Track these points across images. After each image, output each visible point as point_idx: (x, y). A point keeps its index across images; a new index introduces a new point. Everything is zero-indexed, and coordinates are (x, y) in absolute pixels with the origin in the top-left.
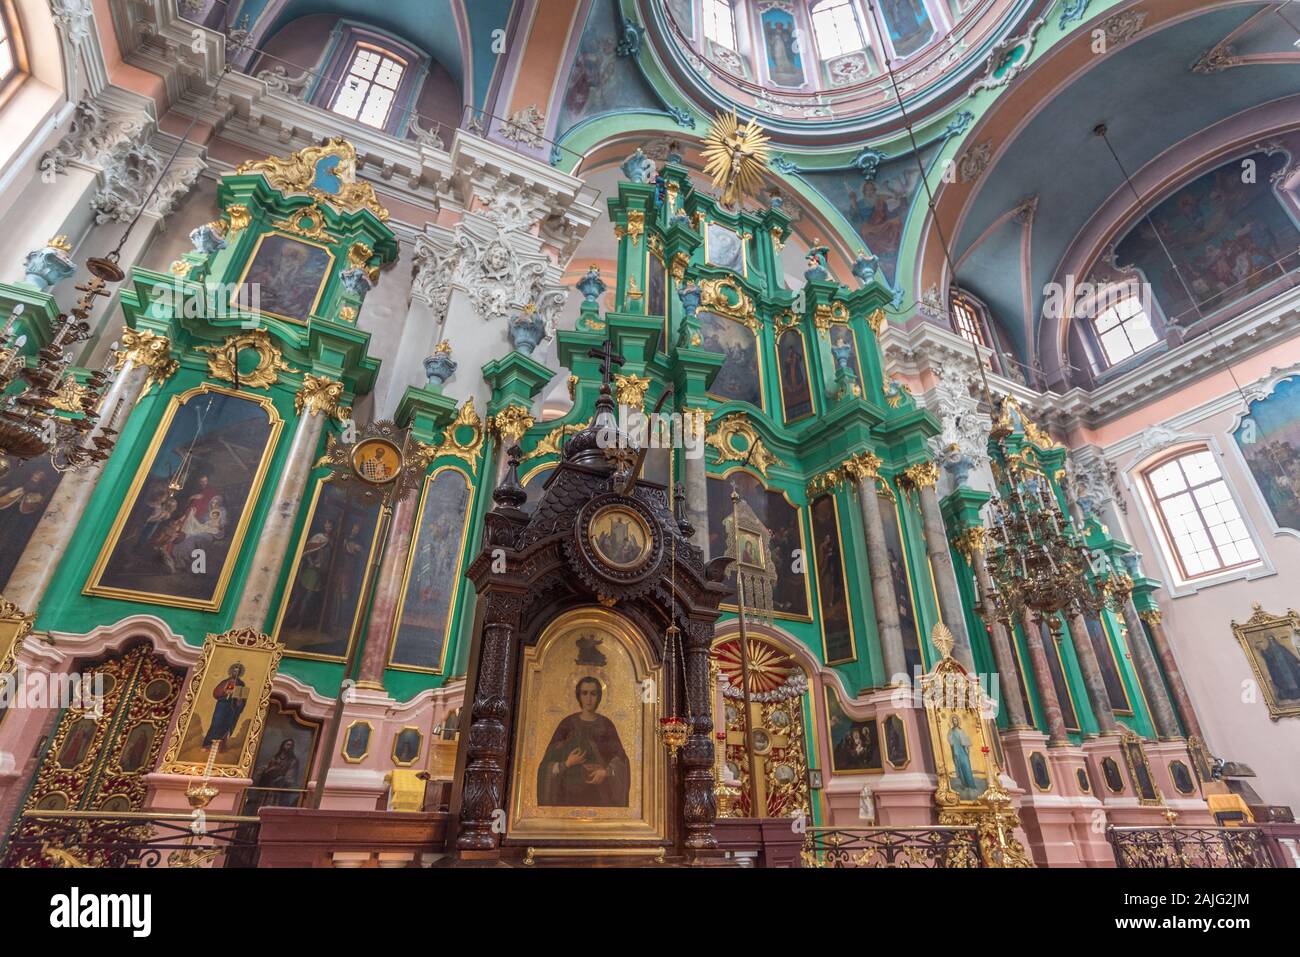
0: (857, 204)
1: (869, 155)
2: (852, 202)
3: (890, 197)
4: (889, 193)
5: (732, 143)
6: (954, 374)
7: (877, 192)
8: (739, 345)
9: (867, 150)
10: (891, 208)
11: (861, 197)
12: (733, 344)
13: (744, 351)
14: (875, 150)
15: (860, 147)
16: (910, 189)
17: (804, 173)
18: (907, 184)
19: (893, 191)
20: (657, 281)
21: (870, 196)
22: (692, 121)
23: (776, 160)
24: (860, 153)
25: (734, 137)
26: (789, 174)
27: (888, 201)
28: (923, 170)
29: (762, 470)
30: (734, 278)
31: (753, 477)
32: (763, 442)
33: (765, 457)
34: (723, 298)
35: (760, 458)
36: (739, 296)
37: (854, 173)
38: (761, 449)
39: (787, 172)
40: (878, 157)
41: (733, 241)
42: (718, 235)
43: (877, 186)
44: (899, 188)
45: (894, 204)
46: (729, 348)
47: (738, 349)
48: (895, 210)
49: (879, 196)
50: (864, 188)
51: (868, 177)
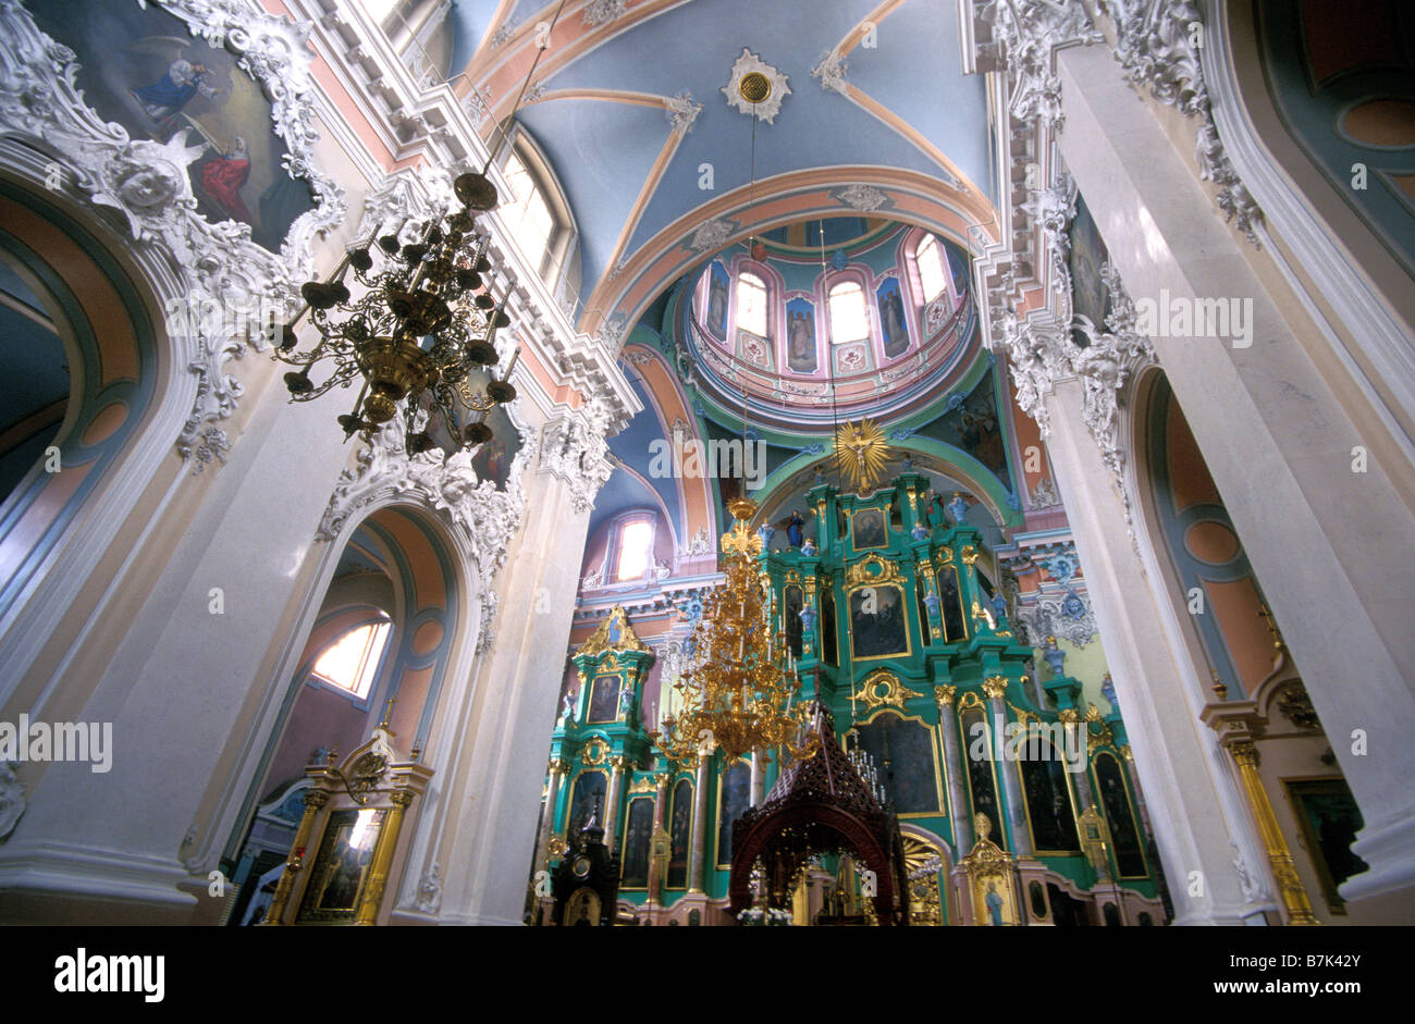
0: (966, 434)
1: (954, 397)
3: (984, 420)
4: (981, 418)
5: (852, 445)
6: (1061, 562)
7: (974, 420)
8: (886, 606)
9: (951, 394)
11: (966, 428)
13: (892, 609)
14: (956, 392)
16: (994, 410)
17: (917, 432)
18: (990, 406)
19: (982, 415)
21: (972, 425)
22: (821, 446)
23: (895, 433)
24: (947, 399)
25: (854, 440)
26: (908, 438)
27: (984, 424)
28: (993, 393)
29: (900, 706)
30: (874, 553)
31: (893, 714)
32: (901, 684)
33: (903, 695)
34: (868, 573)
35: (898, 698)
36: (882, 565)
37: (952, 414)
38: (899, 690)
39: (905, 438)
40: (960, 397)
41: (874, 517)
42: (862, 520)
43: (972, 415)
44: (986, 412)
45: (989, 425)
46: (878, 612)
47: (885, 609)
48: (992, 430)
49: (977, 422)
50: (965, 421)
51: (962, 413)
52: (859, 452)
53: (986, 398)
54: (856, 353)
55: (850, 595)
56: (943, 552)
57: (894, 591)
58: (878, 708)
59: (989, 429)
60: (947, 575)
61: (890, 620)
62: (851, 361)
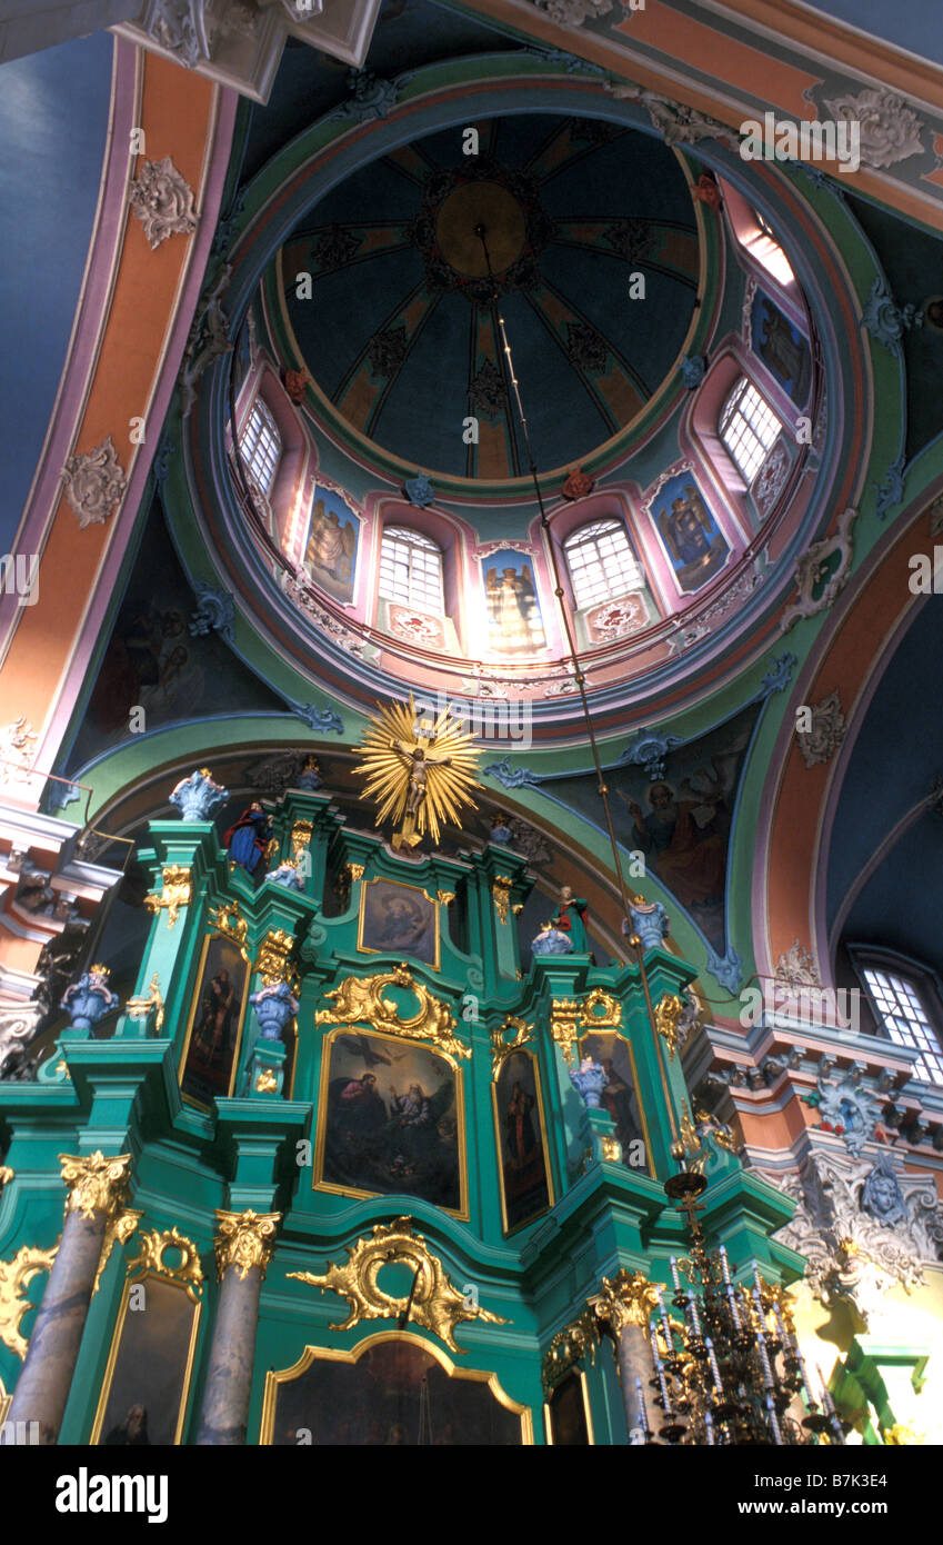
0: (644, 821)
1: (649, 741)
2: (633, 820)
3: (700, 804)
4: (691, 798)
5: (409, 748)
6: (845, 1101)
7: (675, 799)
8: (418, 1091)
9: (643, 734)
10: (703, 821)
11: (648, 809)
12: (403, 1089)
13: (428, 1100)
14: (659, 732)
15: (633, 731)
16: (727, 787)
17: (544, 783)
18: (721, 780)
19: (698, 793)
20: (224, 986)
21: (664, 806)
22: (338, 721)
23: (495, 767)
24: (633, 740)
25: (412, 739)
26: (520, 787)
27: (694, 812)
28: (742, 756)
29: (444, 1335)
30: (410, 969)
31: (421, 1351)
34: (386, 1007)
35: (441, 1308)
36: (421, 1000)
37: (630, 773)
38: (445, 1293)
39: (514, 784)
40: (663, 743)
41: (416, 907)
43: (673, 789)
44: (708, 787)
45: (705, 815)
46: (397, 1100)
47: (414, 1097)
48: (709, 825)
49: (677, 804)
50: (652, 795)
51: (654, 777)
52: (420, 765)
53: (718, 760)
54: (425, 624)
55: (332, 1037)
57: (439, 1066)
58: (379, 1323)
59: (701, 825)
60: (607, 1049)
62: (417, 630)
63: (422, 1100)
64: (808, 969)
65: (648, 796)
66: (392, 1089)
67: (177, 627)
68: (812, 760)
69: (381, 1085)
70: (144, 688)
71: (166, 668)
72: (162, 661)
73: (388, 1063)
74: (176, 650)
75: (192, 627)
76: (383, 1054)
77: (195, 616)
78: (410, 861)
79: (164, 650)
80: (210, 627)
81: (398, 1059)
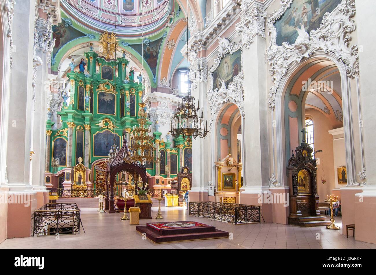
0: (146, 53)
1: (146, 40)
2: (144, 53)
3: (154, 52)
7: (150, 50)
8: (110, 99)
9: (146, 39)
10: (154, 55)
12: (108, 99)
13: (111, 101)
14: (148, 39)
15: (144, 37)
16: (158, 50)
17: (130, 45)
19: (154, 50)
20: (82, 93)
21: (149, 51)
22: (94, 36)
23: (122, 42)
28: (160, 45)
29: (112, 129)
30: (108, 82)
31: (109, 131)
32: (113, 123)
33: (113, 127)
34: (106, 88)
35: (111, 127)
36: (111, 86)
37: (144, 45)
38: (112, 125)
39: (125, 46)
40: (149, 41)
41: (110, 70)
42: (105, 69)
43: (150, 49)
44: (155, 49)
45: (155, 54)
46: (107, 101)
47: (110, 100)
48: (155, 56)
49: (151, 51)
50: (147, 49)
51: (147, 46)
52: (109, 45)
53: (157, 45)
54: (111, 1)
55: (98, 93)
56: (133, 89)
57: (113, 96)
58: (105, 129)
60: (133, 97)
61: (111, 104)
63: (111, 100)
64: (166, 81)
65: (146, 49)
66: (107, 100)
67: (63, 27)
68: (170, 49)
69: (105, 99)
70: (60, 39)
71: (63, 34)
72: (62, 33)
73: (106, 96)
74: (64, 30)
75: (65, 26)
76: (105, 94)
77: (65, 24)
78: (109, 62)
79: (62, 31)
80: (68, 25)
81: (107, 95)
